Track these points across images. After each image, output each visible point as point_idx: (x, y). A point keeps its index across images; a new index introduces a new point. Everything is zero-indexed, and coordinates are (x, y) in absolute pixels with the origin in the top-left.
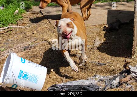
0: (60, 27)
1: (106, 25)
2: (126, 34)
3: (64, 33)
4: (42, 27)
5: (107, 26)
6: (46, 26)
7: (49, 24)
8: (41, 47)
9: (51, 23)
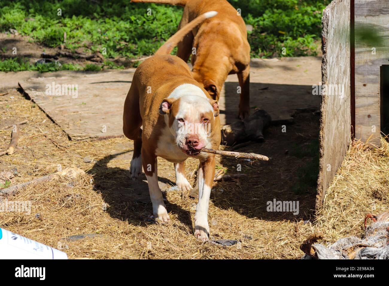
0: (182, 120)
1: (225, 127)
2: (287, 153)
3: (190, 142)
4: (31, 135)
5: (229, 129)
6: (44, 133)
7: (52, 124)
8: (35, 193)
9: (58, 122)
